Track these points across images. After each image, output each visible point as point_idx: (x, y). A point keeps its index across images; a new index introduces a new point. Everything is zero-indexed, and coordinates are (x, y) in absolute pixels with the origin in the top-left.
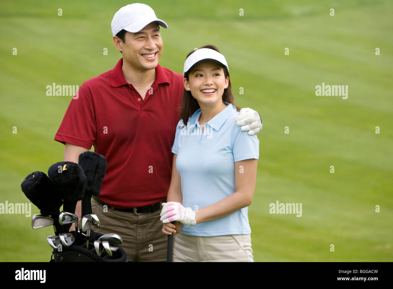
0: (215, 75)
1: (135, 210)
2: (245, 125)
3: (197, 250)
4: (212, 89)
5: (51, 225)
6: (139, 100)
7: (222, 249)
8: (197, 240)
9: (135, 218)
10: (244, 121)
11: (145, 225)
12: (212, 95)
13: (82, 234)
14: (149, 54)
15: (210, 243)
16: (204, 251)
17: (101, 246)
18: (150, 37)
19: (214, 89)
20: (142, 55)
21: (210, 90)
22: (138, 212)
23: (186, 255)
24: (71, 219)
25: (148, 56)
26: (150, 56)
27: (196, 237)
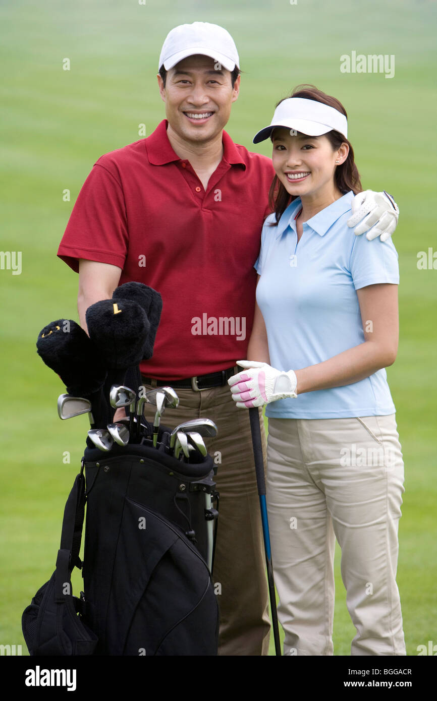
0: (305, 148)
1: (195, 382)
2: (370, 229)
3: (300, 444)
4: (300, 173)
5: (84, 413)
6: (198, 189)
7: (338, 440)
8: (299, 425)
9: (196, 397)
10: (366, 223)
11: (210, 409)
12: (302, 182)
13: (141, 424)
14: (194, 113)
15: (319, 430)
16: (310, 445)
17: (190, 441)
18: (199, 82)
19: (303, 172)
20: (185, 113)
21: (296, 175)
22: (199, 385)
23: (285, 454)
24: (126, 399)
25: (193, 116)
26: (196, 116)
27: (296, 420)
